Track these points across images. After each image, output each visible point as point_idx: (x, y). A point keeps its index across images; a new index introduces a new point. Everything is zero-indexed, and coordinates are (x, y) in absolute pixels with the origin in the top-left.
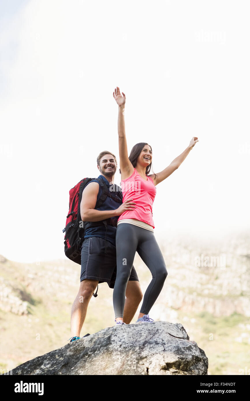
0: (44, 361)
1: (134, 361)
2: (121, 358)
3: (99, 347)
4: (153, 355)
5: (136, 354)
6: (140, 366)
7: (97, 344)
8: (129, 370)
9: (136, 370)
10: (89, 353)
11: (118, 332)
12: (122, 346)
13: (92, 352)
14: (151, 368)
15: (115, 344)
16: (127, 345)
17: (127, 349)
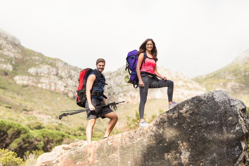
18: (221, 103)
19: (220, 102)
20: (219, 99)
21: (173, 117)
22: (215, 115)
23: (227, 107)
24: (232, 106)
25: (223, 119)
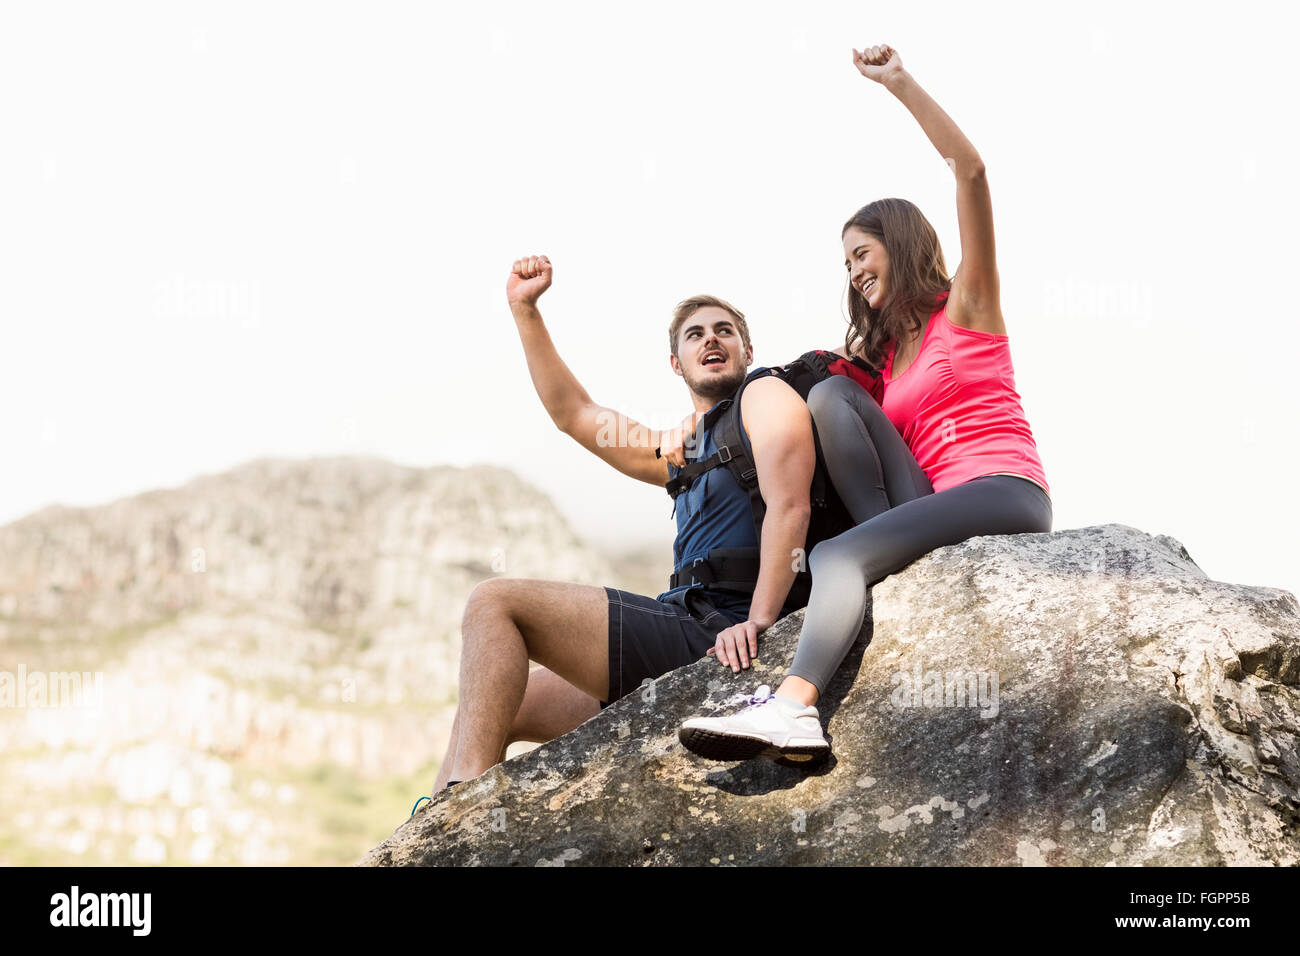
0: (707, 682)
1: (1111, 654)
2: (1049, 649)
3: (941, 615)
4: (1178, 626)
5: (1108, 630)
6: (1140, 669)
7: (928, 603)
8: (1102, 687)
9: (1131, 686)
10: (903, 640)
11: (996, 559)
12: (1040, 605)
13: (914, 637)
14: (1189, 672)
15: (1004, 600)
16: (1055, 600)
17: (1062, 616)
18: (1036, 631)
19: (1031, 617)
20: (1026, 596)
21: (554, 804)
22: (961, 737)
23: (1084, 654)
24: (1136, 643)
25: (1031, 770)
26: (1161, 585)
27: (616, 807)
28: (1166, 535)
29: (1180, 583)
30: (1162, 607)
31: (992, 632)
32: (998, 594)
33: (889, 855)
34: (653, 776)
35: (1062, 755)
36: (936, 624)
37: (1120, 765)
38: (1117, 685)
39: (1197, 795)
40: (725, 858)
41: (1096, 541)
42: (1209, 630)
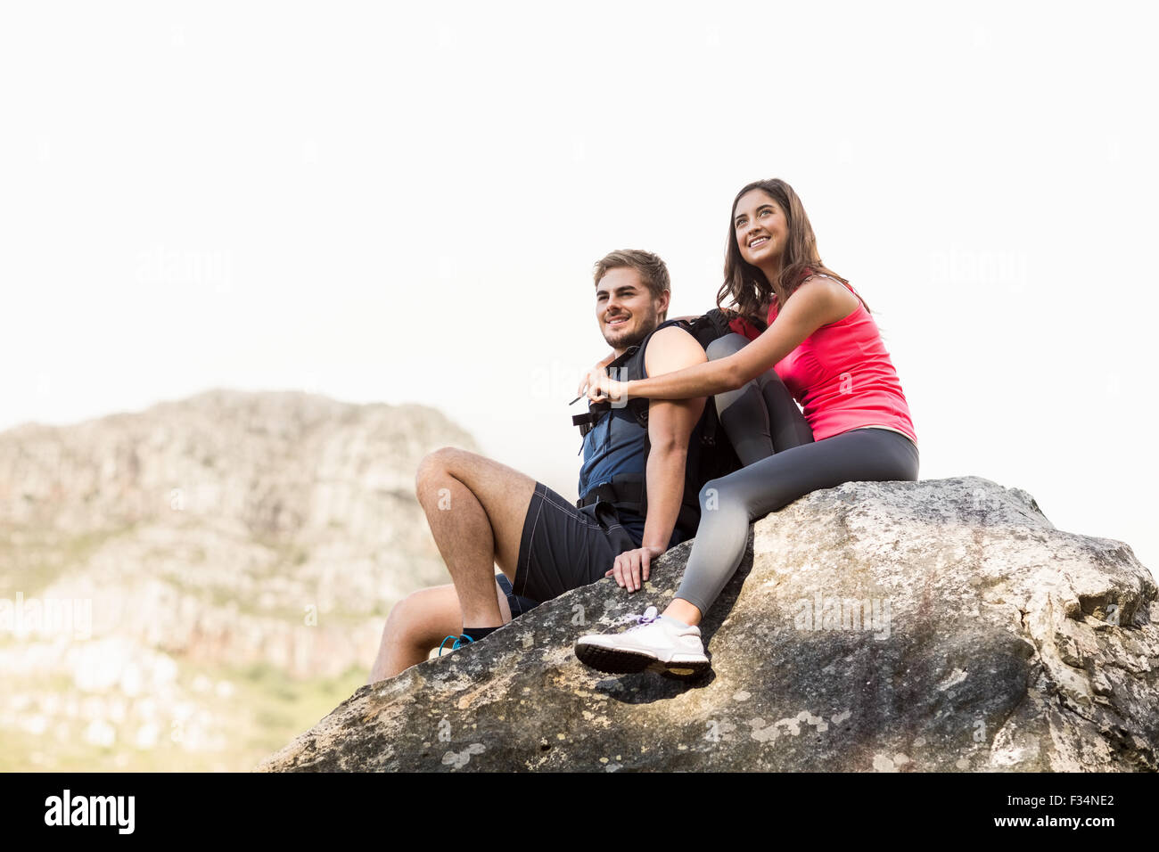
0: (604, 601)
1: (965, 592)
2: (909, 585)
3: (815, 551)
4: (1026, 569)
5: (963, 570)
6: (990, 606)
7: (804, 539)
8: (956, 621)
9: (982, 620)
10: (781, 571)
11: (866, 502)
12: (904, 545)
13: (791, 569)
14: (1034, 610)
15: (873, 540)
16: (917, 541)
17: (923, 556)
18: (899, 568)
19: (896, 555)
20: (892, 537)
21: (463, 703)
22: (828, 659)
23: (941, 590)
24: (988, 583)
25: (889, 692)
26: (1013, 532)
27: (518, 708)
28: (1019, 489)
29: (1028, 531)
30: (1013, 551)
31: (860, 567)
32: (867, 534)
33: (759, 761)
34: (553, 683)
35: (918, 679)
36: (810, 558)
37: (969, 690)
38: (969, 619)
39: (1036, 720)
40: (612, 758)
41: (957, 491)
42: (1053, 574)
